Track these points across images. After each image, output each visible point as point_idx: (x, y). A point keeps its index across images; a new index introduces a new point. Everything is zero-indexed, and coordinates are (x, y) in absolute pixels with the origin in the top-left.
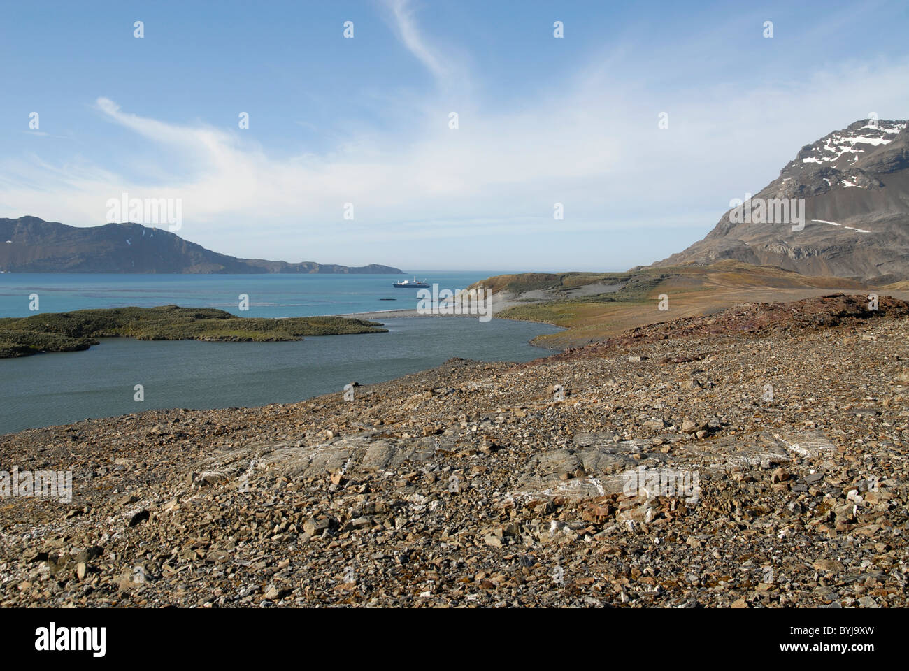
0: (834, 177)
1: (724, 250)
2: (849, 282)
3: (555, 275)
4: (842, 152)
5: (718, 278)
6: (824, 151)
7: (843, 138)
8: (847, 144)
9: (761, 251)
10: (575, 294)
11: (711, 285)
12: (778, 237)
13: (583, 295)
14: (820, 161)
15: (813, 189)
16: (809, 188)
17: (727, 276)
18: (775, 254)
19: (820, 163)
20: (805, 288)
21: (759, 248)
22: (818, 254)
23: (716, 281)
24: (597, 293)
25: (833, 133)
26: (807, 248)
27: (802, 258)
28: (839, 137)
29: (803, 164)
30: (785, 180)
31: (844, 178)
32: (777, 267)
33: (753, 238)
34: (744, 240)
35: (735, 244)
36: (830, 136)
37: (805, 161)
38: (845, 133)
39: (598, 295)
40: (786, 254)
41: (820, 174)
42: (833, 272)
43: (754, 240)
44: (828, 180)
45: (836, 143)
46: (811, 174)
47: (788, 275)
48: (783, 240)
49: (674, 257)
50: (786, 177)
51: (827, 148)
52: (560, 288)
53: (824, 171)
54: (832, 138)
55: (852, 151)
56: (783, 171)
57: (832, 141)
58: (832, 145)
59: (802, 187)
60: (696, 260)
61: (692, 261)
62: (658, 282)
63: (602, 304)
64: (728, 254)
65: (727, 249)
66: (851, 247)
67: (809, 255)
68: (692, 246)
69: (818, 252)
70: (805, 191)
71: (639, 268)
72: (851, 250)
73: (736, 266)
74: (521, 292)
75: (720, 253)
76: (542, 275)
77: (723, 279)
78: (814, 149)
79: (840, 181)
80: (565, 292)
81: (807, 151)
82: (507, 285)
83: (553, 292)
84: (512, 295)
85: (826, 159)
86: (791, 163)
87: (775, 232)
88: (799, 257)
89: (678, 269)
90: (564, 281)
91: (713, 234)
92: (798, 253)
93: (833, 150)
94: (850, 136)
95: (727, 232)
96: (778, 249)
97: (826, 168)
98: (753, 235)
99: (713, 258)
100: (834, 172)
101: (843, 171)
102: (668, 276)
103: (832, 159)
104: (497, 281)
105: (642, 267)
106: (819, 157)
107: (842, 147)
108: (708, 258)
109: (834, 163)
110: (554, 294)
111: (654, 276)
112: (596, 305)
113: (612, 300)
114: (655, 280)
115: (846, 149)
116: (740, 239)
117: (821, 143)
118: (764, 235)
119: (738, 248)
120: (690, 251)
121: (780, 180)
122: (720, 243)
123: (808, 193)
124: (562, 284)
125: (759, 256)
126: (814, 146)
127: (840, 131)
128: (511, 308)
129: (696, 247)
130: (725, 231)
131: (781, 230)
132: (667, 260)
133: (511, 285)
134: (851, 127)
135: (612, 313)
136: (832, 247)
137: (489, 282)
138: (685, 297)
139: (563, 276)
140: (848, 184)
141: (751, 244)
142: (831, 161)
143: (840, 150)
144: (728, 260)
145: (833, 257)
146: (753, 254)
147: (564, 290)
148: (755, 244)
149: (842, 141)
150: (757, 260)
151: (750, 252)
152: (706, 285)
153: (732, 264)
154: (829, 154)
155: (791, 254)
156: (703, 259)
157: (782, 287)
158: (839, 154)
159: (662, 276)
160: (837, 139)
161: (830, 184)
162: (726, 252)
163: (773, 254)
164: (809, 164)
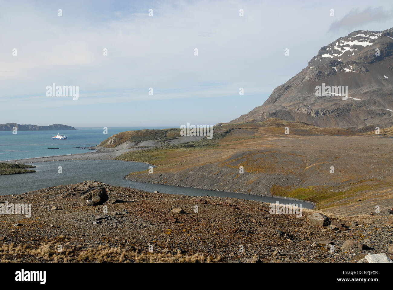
0: (339, 66)
1: (272, 112)
2: (344, 131)
3: (162, 131)
4: (345, 50)
5: (264, 130)
6: (334, 49)
7: (345, 42)
8: (348, 46)
9: (295, 113)
10: (174, 142)
11: (260, 135)
12: (305, 103)
13: (179, 143)
14: (332, 56)
15: (326, 73)
16: (324, 73)
17: (270, 129)
18: (303, 114)
19: (332, 57)
20: (318, 135)
21: (293, 110)
22: (329, 113)
23: (263, 132)
24: (187, 142)
25: (339, 39)
26: (322, 110)
27: (319, 116)
28: (343, 41)
29: (322, 58)
30: (311, 68)
31: (345, 67)
32: (302, 123)
33: (290, 104)
34: (285, 106)
35: (279, 109)
36: (338, 41)
37: (323, 56)
38: (347, 39)
39: (188, 143)
40: (310, 114)
41: (330, 65)
42: (338, 125)
43: (291, 106)
44: (335, 68)
45: (341, 45)
46: (325, 64)
47: (309, 127)
48: (308, 105)
49: (243, 116)
50: (311, 66)
51: (336, 48)
52: (164, 138)
53: (333, 63)
54: (339, 42)
55: (351, 50)
56: (310, 63)
57: (339, 44)
58: (339, 46)
59: (320, 72)
60: (255, 119)
61: (253, 119)
62: (226, 133)
63: (184, 149)
64: (274, 114)
65: (274, 111)
66: (349, 109)
67: (324, 114)
68: (254, 110)
69: (329, 112)
70: (322, 74)
71: (221, 124)
72: (349, 110)
73: (277, 122)
74: (139, 142)
75: (270, 114)
76: (153, 131)
77: (267, 131)
78: (328, 49)
79: (342, 68)
80: (167, 141)
81: (324, 50)
82: (130, 137)
83: (160, 141)
84: (133, 144)
85: (336, 55)
86: (315, 57)
87: (304, 100)
88: (318, 116)
89: (240, 125)
90: (167, 134)
91: (267, 103)
92: (317, 113)
93: (340, 49)
94: (350, 41)
95: (276, 101)
96: (305, 111)
97: (334, 61)
98: (290, 103)
99: (265, 117)
100: (339, 63)
101: (344, 62)
102: (233, 129)
103: (339, 55)
104: (124, 135)
105: (222, 124)
106: (331, 54)
107: (345, 48)
108: (262, 117)
109: (340, 58)
110: (160, 143)
111: (225, 130)
112: (180, 150)
113: (193, 146)
114: (225, 132)
115: (347, 49)
116: (282, 105)
117: (332, 45)
118: (297, 102)
119: (281, 111)
120: (252, 113)
121: (308, 68)
122: (270, 108)
123: (324, 76)
124: (166, 136)
125: (293, 115)
126: (328, 47)
127: (344, 38)
128: (126, 153)
129: (256, 110)
130: (275, 100)
131: (307, 99)
132: (238, 119)
133: (133, 138)
134: (350, 35)
135: (186, 156)
136: (338, 109)
137: (119, 135)
138: (241, 143)
139: (167, 131)
140: (347, 70)
141: (289, 108)
142: (339, 56)
143: (344, 49)
144: (274, 118)
145: (338, 115)
146: (290, 114)
147: (167, 140)
148: (291, 108)
149: (345, 44)
150: (292, 118)
151: (289, 113)
152: (256, 135)
153: (274, 121)
154: (338, 52)
155: (313, 114)
156: (259, 118)
157: (303, 135)
158: (343, 52)
159: (230, 130)
160: (342, 43)
161: (336, 70)
162: (273, 113)
163: (302, 114)
164: (325, 58)
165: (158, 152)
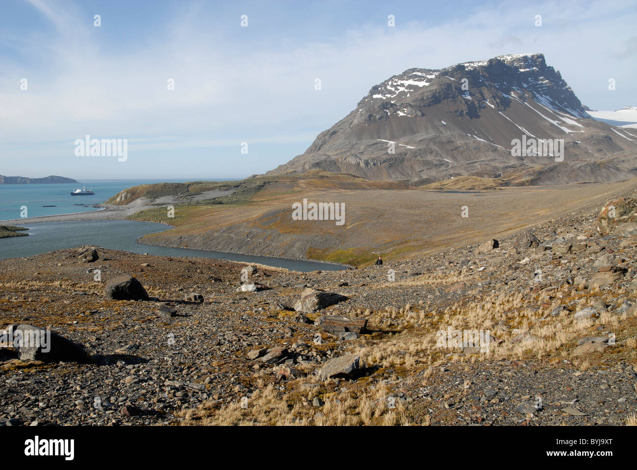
0: (391, 108)
1: (315, 162)
2: (397, 184)
3: (184, 184)
4: (399, 91)
5: (305, 183)
6: (387, 90)
7: (399, 81)
8: (402, 85)
9: (341, 163)
10: (198, 198)
11: (300, 189)
12: (353, 152)
13: (204, 199)
14: (385, 97)
15: (378, 117)
16: (375, 116)
17: (311, 182)
18: (351, 164)
19: (384, 98)
20: (367, 189)
21: (340, 160)
22: (381, 164)
23: (304, 186)
24: (214, 197)
25: (392, 77)
26: (373, 160)
27: (369, 167)
28: (397, 80)
29: (373, 99)
30: (360, 110)
31: (398, 110)
32: (349, 174)
33: (336, 153)
34: (330, 155)
35: (323, 158)
36: (391, 79)
37: (375, 96)
38: (401, 77)
39: (215, 199)
40: (359, 164)
41: (382, 107)
42: (391, 177)
43: (337, 154)
44: (388, 111)
45: (395, 84)
46: (376, 107)
47: (357, 180)
48: (356, 154)
49: (280, 167)
50: (361, 108)
51: (389, 87)
52: (187, 194)
53: (386, 105)
54: (392, 81)
55: (406, 90)
56: (359, 104)
57: (392, 83)
58: (392, 86)
59: (370, 116)
60: (295, 170)
61: (292, 170)
62: (260, 187)
63: (209, 207)
64: (317, 164)
65: (317, 161)
66: (403, 158)
67: (374, 164)
68: (293, 159)
69: (380, 162)
70: (372, 118)
71: (255, 176)
72: (402, 161)
73: (321, 174)
74: (155, 198)
75: (312, 165)
76: (172, 184)
77: (309, 184)
78: (380, 89)
79: (395, 112)
80: (190, 197)
81: (375, 90)
82: (145, 192)
83: (181, 197)
84: (148, 201)
85: (389, 96)
86: (365, 98)
87: (352, 148)
88: (367, 167)
89: (277, 177)
90: (190, 189)
91: (310, 150)
92: (367, 163)
93: (393, 89)
94: (404, 80)
95: (320, 148)
96: (353, 161)
97: (386, 102)
98: (336, 151)
99: (307, 168)
100: (392, 105)
101: (398, 104)
102: (269, 182)
103: (392, 95)
104: (137, 189)
105: (256, 176)
106: (384, 94)
107: (399, 88)
108: (304, 168)
109: (393, 99)
110: (181, 199)
111: (258, 183)
112: (205, 207)
113: (220, 203)
114: (259, 186)
115: (402, 89)
116: (327, 154)
117: (384, 84)
118: (344, 150)
119: (325, 161)
120: (292, 163)
121: (357, 110)
122: (313, 157)
123: (375, 120)
124: (188, 191)
125: (340, 166)
126: (380, 86)
127: (398, 76)
128: (140, 211)
129: (296, 160)
130: (318, 148)
131: (356, 147)
132: (275, 170)
133: (148, 193)
134: (405, 73)
135: (212, 214)
136: (390, 159)
137: (131, 190)
138: (277, 199)
139: (189, 185)
140: (401, 114)
141: (334, 157)
142: (392, 97)
143: (398, 90)
144: (317, 169)
145: (391, 166)
146: (336, 164)
147: (189, 196)
148: (337, 157)
149: (399, 83)
150: (339, 169)
151: (334, 163)
152: (296, 189)
153: (318, 172)
154: (391, 92)
155: (362, 165)
156: (300, 169)
157: (350, 189)
158: (397, 92)
159: (265, 183)
160: (396, 82)
161: (389, 114)
162: (317, 163)
163: (350, 164)
164: (377, 99)
165: (178, 210)
